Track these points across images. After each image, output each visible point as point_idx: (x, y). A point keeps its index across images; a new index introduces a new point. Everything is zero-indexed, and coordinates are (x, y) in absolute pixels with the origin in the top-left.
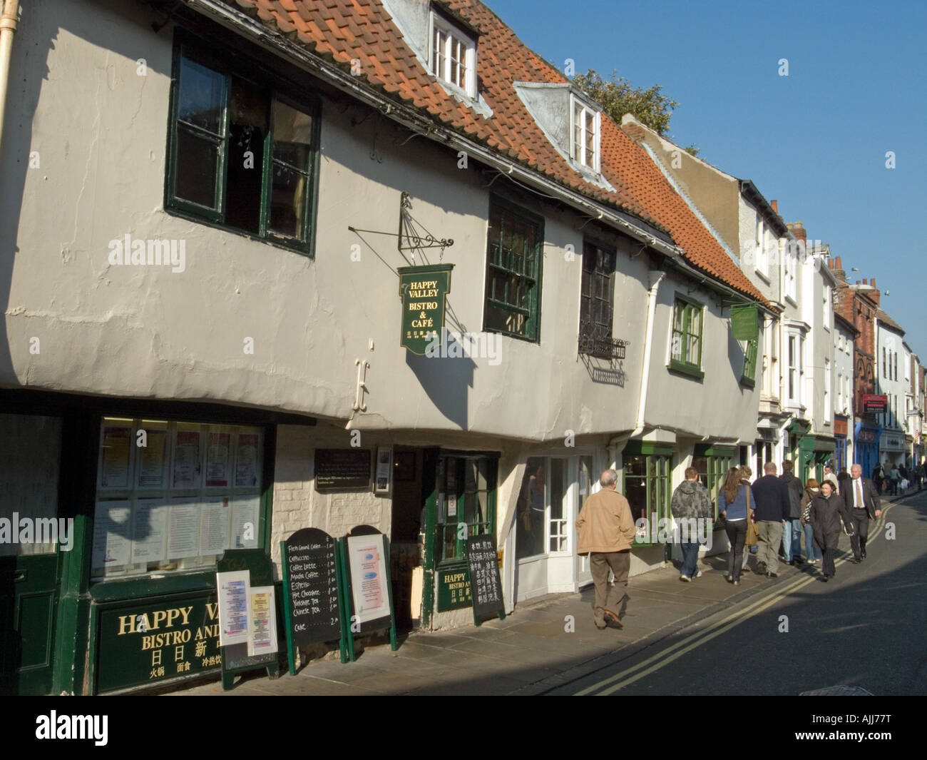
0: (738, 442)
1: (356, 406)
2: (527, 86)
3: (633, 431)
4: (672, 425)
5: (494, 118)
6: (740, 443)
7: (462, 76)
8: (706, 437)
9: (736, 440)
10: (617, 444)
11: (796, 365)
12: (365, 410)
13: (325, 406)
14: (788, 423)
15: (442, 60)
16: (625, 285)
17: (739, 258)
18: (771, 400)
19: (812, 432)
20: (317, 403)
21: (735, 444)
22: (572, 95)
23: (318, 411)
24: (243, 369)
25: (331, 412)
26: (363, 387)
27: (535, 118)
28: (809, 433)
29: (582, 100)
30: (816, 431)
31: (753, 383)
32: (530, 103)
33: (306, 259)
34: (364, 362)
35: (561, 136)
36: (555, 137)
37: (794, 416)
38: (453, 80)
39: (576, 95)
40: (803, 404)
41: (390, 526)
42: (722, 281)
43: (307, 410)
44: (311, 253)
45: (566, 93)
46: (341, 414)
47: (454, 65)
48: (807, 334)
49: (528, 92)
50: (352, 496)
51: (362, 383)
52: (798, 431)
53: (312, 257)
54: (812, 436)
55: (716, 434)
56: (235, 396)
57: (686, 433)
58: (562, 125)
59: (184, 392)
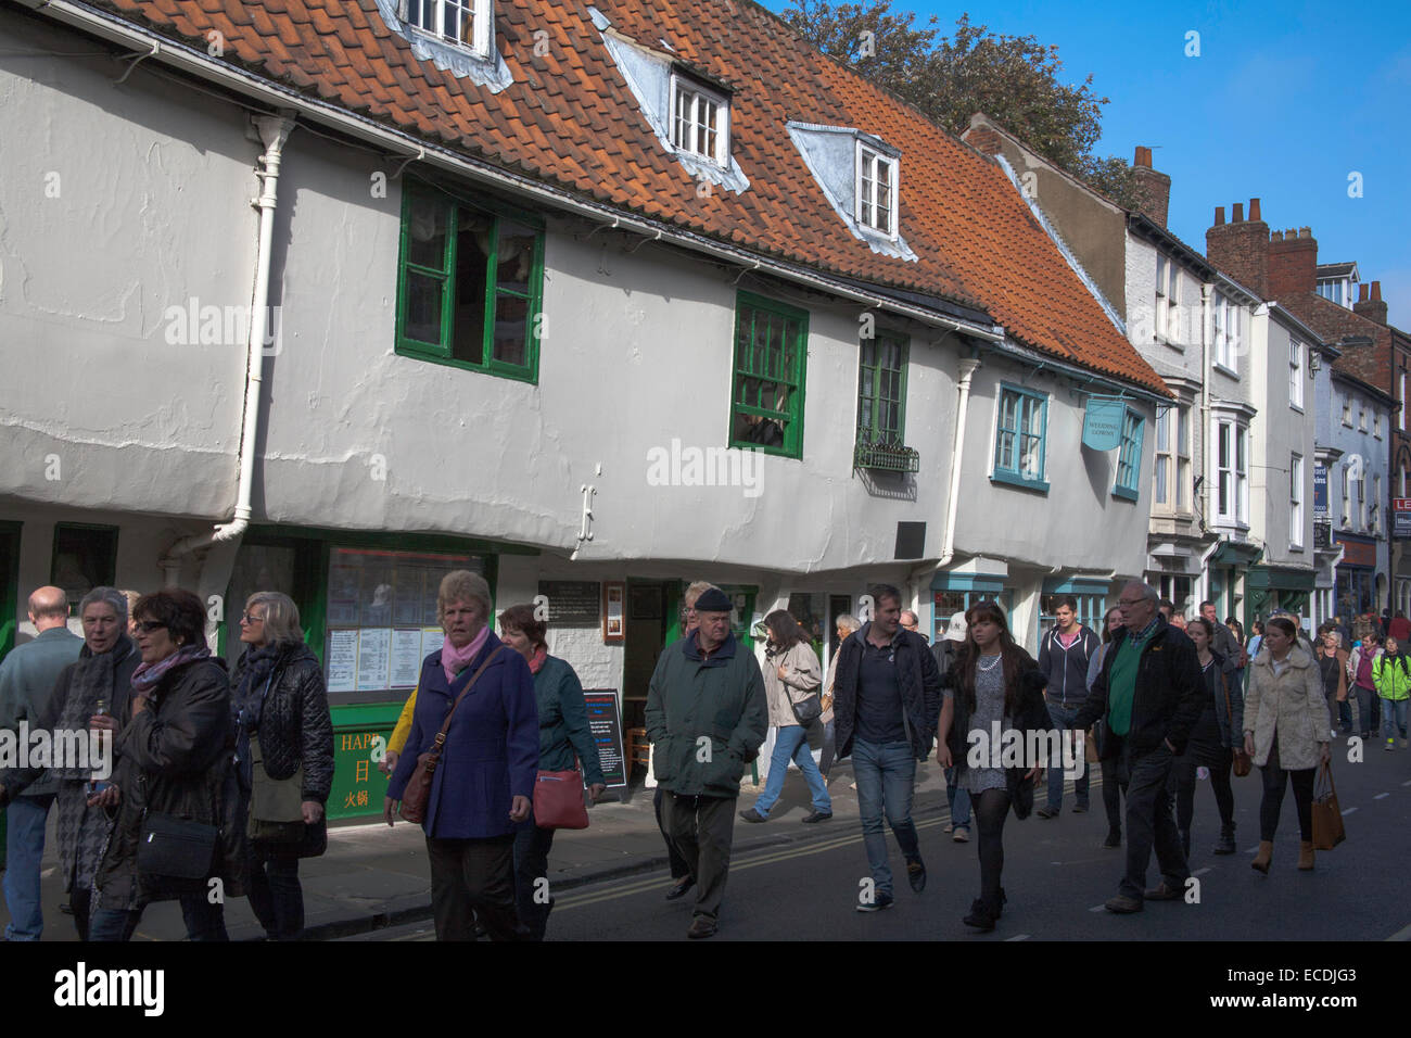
0: (1113, 575)
1: (582, 536)
2: (804, 127)
3: (939, 560)
4: (1001, 552)
5: (750, 190)
6: (1116, 576)
7: (712, 141)
8: (1057, 567)
9: (1110, 572)
10: (921, 578)
11: (1232, 466)
12: (590, 540)
13: (549, 537)
14: (1213, 548)
15: (687, 128)
16: (923, 380)
17: (1125, 321)
18: (1176, 517)
19: (1264, 561)
20: (541, 534)
21: (1108, 578)
22: (858, 141)
23: (542, 540)
24: (468, 501)
25: (555, 542)
26: (589, 515)
27: (813, 171)
28: (1259, 564)
29: (873, 147)
30: (1270, 560)
31: (1136, 494)
32: (808, 150)
33: (530, 387)
34: (590, 488)
35: (845, 194)
36: (836, 194)
37: (1223, 538)
38: (701, 149)
39: (863, 142)
40: (1245, 520)
41: (622, 667)
42: (1075, 363)
43: (531, 541)
44: (534, 380)
45: (850, 140)
46: (565, 544)
47: (701, 131)
48: (1252, 420)
49: (806, 135)
50: (579, 632)
51: (589, 511)
52: (1233, 560)
53: (536, 384)
54: (1264, 567)
55: (1073, 564)
56: (460, 528)
57: (1024, 562)
58: (846, 180)
59: (412, 525)
